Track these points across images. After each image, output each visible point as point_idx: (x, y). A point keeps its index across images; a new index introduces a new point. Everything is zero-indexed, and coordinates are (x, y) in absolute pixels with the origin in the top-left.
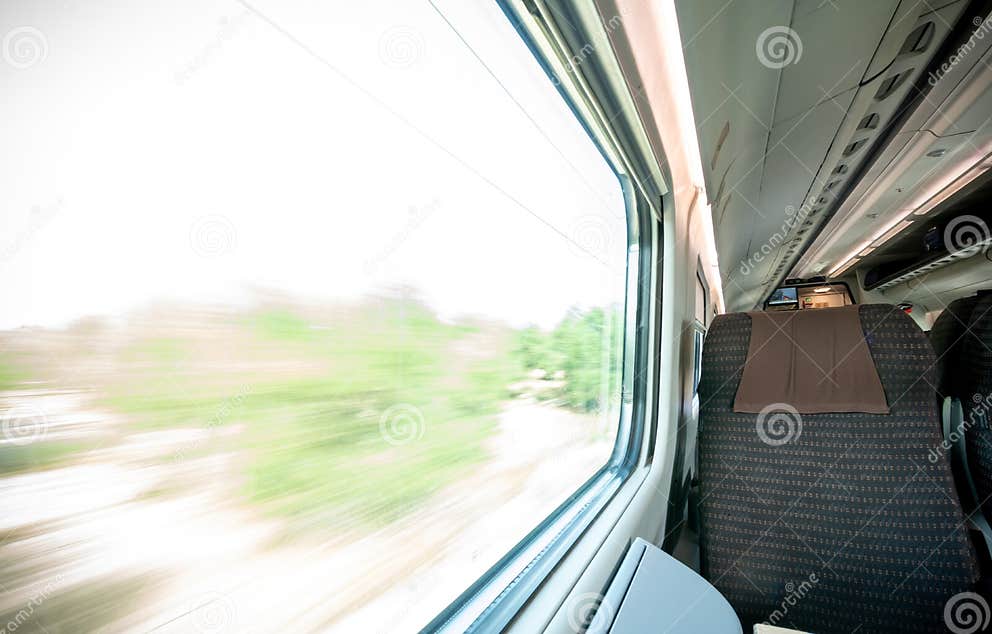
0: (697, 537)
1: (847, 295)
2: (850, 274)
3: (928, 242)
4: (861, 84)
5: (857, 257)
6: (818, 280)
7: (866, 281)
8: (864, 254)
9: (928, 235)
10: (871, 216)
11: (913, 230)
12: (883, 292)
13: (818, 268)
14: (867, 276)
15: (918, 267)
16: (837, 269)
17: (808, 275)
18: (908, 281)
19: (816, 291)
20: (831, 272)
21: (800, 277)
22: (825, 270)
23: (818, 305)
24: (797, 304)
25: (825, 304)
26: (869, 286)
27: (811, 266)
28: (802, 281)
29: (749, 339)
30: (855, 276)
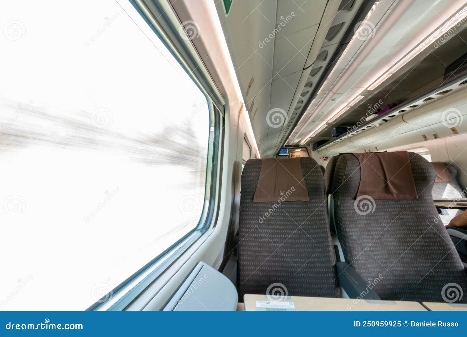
0: (237, 258)
1: (307, 153)
2: (308, 144)
3: (332, 133)
4: (304, 69)
5: (310, 137)
6: (297, 146)
7: (313, 148)
8: (313, 136)
9: (333, 130)
10: (314, 121)
11: (328, 128)
12: (319, 152)
13: (297, 141)
14: (314, 145)
15: (329, 143)
16: (303, 142)
17: (293, 143)
18: (327, 148)
19: (296, 150)
20: (301, 143)
21: (291, 144)
22: (299, 142)
23: (297, 156)
24: (289, 155)
25: (299, 156)
26: (314, 149)
27: (294, 140)
28: (291, 146)
29: (260, 170)
30: (310, 145)
